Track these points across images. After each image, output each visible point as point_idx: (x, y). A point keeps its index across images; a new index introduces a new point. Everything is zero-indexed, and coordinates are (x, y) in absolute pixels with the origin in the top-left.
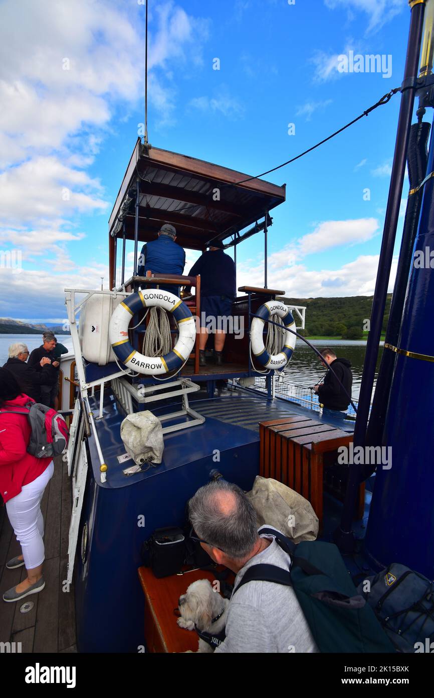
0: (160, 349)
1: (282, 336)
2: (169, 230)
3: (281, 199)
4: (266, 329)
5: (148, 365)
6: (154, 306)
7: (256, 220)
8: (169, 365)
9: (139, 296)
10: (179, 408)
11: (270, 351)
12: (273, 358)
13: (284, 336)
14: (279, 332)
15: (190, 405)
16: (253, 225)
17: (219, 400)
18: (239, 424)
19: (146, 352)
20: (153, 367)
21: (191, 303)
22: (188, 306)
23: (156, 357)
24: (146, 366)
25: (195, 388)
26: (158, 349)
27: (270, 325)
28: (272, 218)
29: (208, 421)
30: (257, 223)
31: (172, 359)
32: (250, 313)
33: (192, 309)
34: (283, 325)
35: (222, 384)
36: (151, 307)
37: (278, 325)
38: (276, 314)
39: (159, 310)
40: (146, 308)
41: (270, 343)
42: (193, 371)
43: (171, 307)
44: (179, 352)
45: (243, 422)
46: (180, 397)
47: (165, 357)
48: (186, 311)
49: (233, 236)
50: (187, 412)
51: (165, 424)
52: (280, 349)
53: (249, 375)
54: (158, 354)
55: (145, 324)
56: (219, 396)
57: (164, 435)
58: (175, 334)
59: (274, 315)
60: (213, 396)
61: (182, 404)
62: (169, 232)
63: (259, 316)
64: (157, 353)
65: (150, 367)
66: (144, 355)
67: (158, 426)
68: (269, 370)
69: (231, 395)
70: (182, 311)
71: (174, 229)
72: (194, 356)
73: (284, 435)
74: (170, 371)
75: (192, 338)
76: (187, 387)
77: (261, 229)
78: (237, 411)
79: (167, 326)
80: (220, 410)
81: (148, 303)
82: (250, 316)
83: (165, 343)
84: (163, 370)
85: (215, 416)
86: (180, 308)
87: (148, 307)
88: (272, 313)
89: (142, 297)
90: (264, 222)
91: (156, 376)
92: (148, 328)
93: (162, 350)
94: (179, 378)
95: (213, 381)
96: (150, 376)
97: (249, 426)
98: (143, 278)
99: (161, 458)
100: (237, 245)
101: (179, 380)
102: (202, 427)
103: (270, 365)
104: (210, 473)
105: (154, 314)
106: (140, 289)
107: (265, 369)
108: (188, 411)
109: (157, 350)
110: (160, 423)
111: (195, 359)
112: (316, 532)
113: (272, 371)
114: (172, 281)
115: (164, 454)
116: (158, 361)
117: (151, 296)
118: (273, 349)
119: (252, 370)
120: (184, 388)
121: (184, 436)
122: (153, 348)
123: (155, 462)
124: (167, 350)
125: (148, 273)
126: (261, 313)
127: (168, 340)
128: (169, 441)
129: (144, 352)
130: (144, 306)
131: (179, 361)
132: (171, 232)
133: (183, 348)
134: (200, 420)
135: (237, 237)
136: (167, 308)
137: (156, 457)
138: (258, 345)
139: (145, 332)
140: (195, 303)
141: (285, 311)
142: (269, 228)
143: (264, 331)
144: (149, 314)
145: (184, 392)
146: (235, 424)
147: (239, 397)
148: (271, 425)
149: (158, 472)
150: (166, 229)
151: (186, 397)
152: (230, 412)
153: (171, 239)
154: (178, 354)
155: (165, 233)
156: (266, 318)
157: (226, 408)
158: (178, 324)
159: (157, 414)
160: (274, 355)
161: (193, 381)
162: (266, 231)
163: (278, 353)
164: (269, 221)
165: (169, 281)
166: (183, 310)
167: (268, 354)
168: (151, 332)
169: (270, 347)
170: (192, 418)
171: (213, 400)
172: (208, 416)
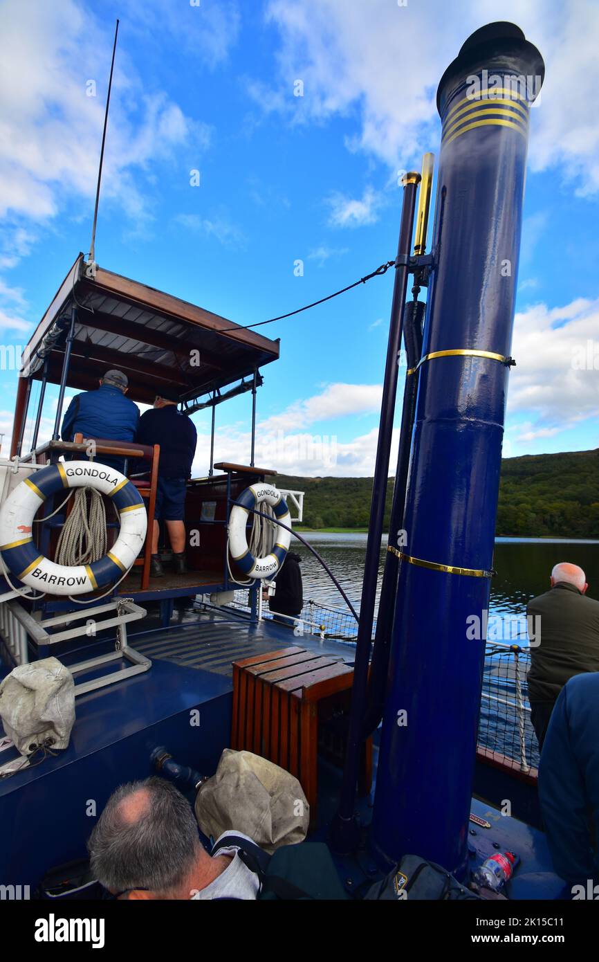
0: (86, 554)
1: (272, 533)
2: (118, 379)
3: (274, 356)
4: (250, 521)
5: (62, 580)
6: (82, 487)
7: (242, 377)
8: (98, 579)
9: (57, 470)
10: (111, 648)
11: (256, 552)
12: (260, 562)
13: (275, 532)
14: (268, 526)
15: (129, 640)
16: (238, 383)
17: (179, 630)
18: (203, 666)
19: (62, 559)
20: (71, 582)
21: (143, 483)
22: (137, 487)
23: (78, 565)
24: (59, 581)
25: (139, 613)
26: (84, 552)
27: (257, 517)
28: (263, 377)
29: (157, 666)
30: (243, 381)
31: (105, 568)
32: (229, 499)
33: (144, 493)
34: (275, 518)
35: (184, 603)
36: (76, 488)
37: (268, 518)
38: (265, 500)
39: (89, 493)
40: (69, 489)
41: (256, 540)
42: (139, 586)
43: (109, 488)
44: (117, 557)
45: (210, 664)
46: (115, 630)
47: (93, 566)
48: (134, 496)
49: (212, 393)
50: (124, 653)
51: (80, 679)
52: (270, 550)
53: (224, 588)
54: (83, 561)
55: (65, 513)
56: (179, 622)
57: (77, 697)
58: (113, 529)
59: (262, 503)
60: (168, 622)
61: (115, 641)
62: (118, 381)
63: (242, 503)
64: (81, 559)
65: (65, 582)
66: (58, 563)
67: (68, 683)
68: (253, 579)
69: (198, 620)
70: (128, 495)
71: (125, 378)
72: (142, 563)
73: (266, 679)
74: (99, 587)
75: (140, 535)
76: (126, 613)
77: (248, 389)
78: (204, 645)
79: (101, 518)
80: (178, 645)
81: (72, 481)
82: (228, 504)
83: (95, 542)
84: (88, 587)
85: (168, 657)
86: (125, 491)
87: (72, 488)
88: (259, 499)
89: (63, 473)
90: (252, 381)
91: (75, 596)
92: (69, 520)
93: (89, 554)
94: (115, 599)
95: (169, 599)
96: (65, 597)
97: (220, 667)
98: (68, 445)
99: (67, 739)
100: (217, 406)
101: (114, 601)
102: (145, 677)
103: (254, 573)
104: (152, 755)
105: (80, 499)
106: (62, 459)
107: (248, 578)
108: (126, 651)
109: (82, 554)
110: (71, 677)
111: (143, 566)
112: (305, 828)
113: (258, 581)
114: (115, 451)
115: (75, 731)
116: (82, 572)
117: (79, 472)
118: (259, 549)
119: (229, 580)
120: (121, 614)
121: (116, 693)
122: (74, 552)
123: (57, 746)
124: (97, 554)
125: (77, 437)
126: (245, 499)
127: (102, 538)
128: (84, 707)
129: (58, 558)
130: (65, 485)
131: (117, 571)
132: (120, 381)
133: (125, 551)
134: (144, 666)
135: (217, 395)
136: (103, 490)
137: (59, 739)
138: (238, 545)
139: (62, 527)
140: (148, 483)
141: (277, 497)
142: (258, 389)
143: (247, 524)
144: (73, 499)
145: (121, 621)
146: (197, 667)
147: (211, 622)
148: (250, 664)
149: (59, 766)
150: (113, 376)
151: (123, 630)
152: (193, 648)
153: (120, 391)
154: (115, 561)
155: (110, 382)
156: (251, 506)
157: (187, 641)
158: (119, 513)
159: (67, 662)
160: (261, 557)
161: (136, 603)
162: (254, 392)
163: (266, 555)
164: (259, 381)
165: (110, 450)
166: (129, 493)
167: (252, 557)
168: (73, 527)
169: (256, 547)
170: (130, 662)
171: (167, 630)
172: (156, 657)
